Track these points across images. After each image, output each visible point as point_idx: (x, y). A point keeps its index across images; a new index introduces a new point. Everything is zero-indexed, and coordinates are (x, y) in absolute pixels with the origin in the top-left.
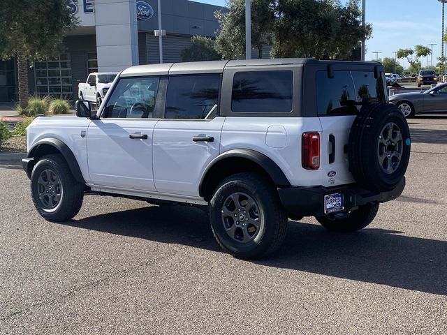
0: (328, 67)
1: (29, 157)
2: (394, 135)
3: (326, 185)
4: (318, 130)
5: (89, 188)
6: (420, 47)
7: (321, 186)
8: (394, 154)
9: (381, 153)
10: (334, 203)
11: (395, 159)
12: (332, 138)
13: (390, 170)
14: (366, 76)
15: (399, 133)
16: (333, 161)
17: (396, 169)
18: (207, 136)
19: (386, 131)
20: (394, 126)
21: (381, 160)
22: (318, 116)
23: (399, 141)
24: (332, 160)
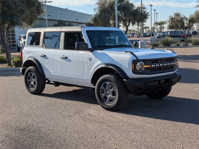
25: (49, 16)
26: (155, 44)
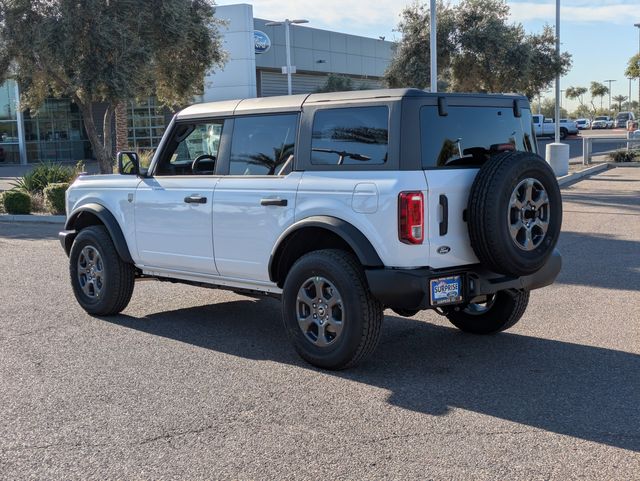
0: (439, 101)
1: (68, 229)
2: (535, 196)
3: (435, 265)
4: (422, 188)
5: (140, 271)
6: (595, 85)
7: (428, 267)
8: (535, 223)
9: (514, 221)
10: (447, 291)
11: (536, 230)
12: (443, 200)
13: (529, 245)
14: (499, 113)
15: (543, 193)
16: (446, 233)
17: (538, 244)
18: (278, 199)
19: (522, 190)
20: (535, 184)
21: (514, 231)
22: (423, 170)
23: (544, 206)
24: (443, 230)
25: (320, 62)
26: (623, 155)
